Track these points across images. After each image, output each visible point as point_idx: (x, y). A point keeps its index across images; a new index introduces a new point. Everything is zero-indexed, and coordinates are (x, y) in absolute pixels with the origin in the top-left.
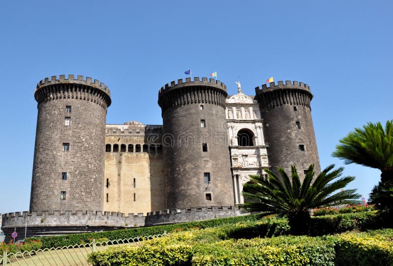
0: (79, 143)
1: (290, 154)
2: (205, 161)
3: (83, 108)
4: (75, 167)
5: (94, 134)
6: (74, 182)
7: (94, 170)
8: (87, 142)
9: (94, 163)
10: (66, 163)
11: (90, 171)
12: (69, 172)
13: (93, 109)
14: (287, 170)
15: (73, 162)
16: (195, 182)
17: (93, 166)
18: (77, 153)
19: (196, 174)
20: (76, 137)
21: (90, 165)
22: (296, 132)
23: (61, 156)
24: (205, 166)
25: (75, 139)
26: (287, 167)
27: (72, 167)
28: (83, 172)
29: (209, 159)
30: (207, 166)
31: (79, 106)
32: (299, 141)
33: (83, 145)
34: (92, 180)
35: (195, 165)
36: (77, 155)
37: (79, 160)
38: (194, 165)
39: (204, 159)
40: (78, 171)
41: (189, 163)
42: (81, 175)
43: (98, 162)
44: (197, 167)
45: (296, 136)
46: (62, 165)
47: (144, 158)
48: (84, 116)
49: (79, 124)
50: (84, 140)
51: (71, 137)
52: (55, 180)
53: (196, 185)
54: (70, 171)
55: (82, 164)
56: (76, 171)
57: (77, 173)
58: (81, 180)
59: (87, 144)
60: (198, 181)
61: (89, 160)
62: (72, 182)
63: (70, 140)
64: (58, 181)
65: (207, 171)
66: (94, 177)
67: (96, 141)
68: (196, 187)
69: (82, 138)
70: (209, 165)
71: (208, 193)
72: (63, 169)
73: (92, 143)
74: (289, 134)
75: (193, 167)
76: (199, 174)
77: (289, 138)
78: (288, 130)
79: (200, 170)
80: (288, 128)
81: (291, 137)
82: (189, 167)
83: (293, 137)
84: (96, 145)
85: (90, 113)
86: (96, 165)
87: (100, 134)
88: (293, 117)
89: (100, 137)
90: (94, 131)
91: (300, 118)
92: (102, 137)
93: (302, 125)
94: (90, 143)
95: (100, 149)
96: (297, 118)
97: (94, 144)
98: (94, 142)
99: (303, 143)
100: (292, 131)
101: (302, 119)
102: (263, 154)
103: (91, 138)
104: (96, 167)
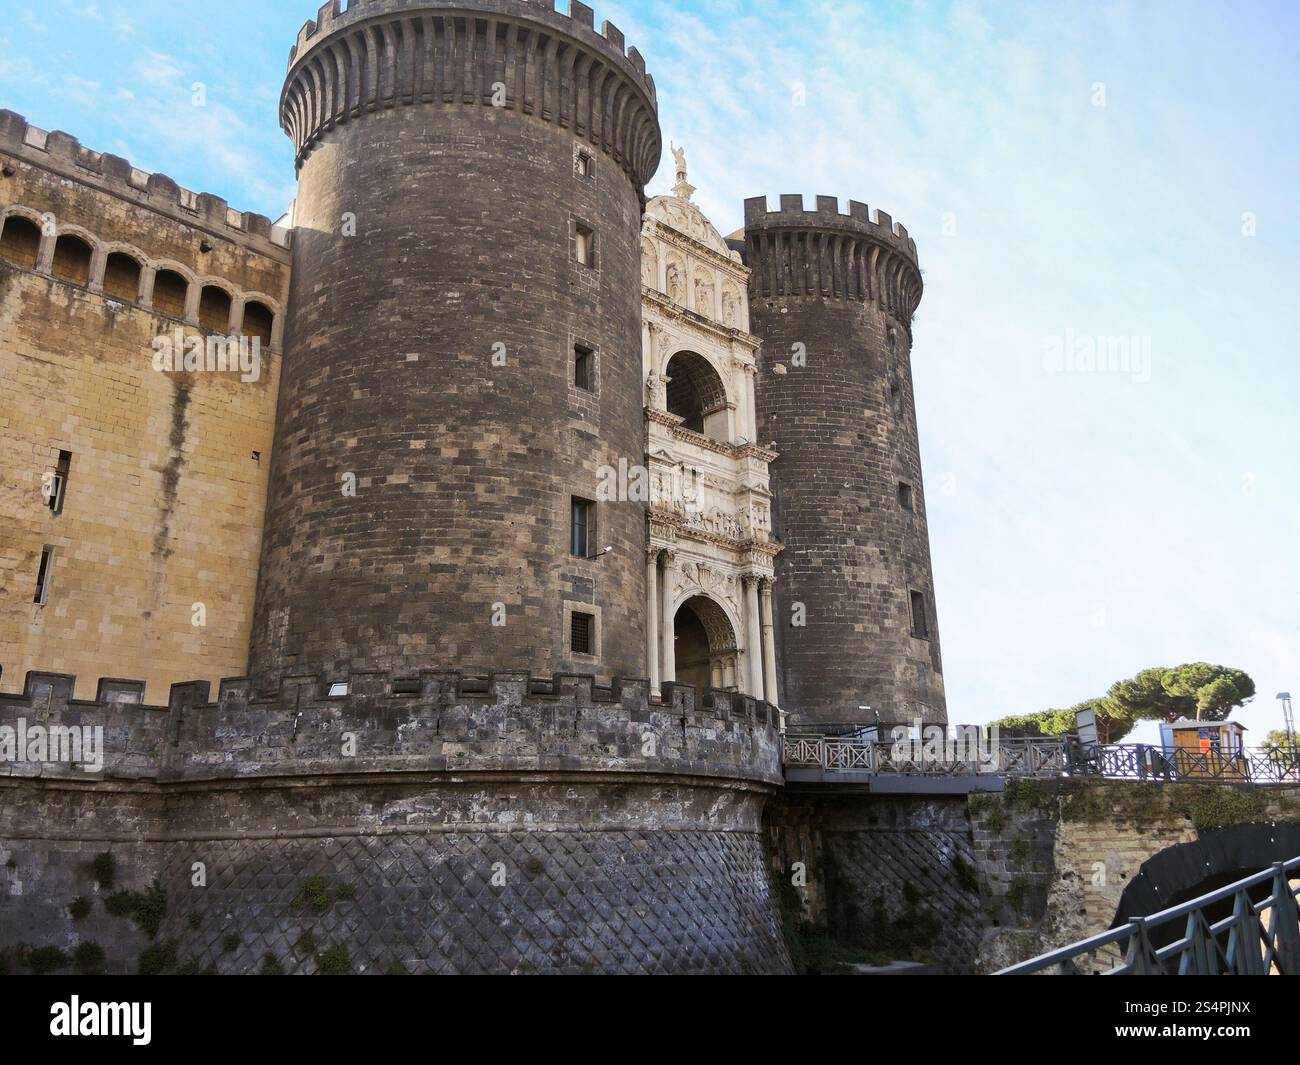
1: (868, 510)
2: (581, 434)
14: (855, 577)
16: (523, 538)
19: (531, 495)
22: (891, 426)
24: (578, 463)
26: (854, 564)
29: (596, 431)
30: (586, 464)
32: (900, 465)
35: (532, 443)
38: (523, 441)
39: (577, 425)
41: (493, 425)
44: (540, 456)
45: (892, 444)
53: (526, 554)
60: (540, 536)
65: (584, 490)
68: (523, 564)
70: (596, 462)
71: (582, 607)
74: (868, 426)
75: (521, 450)
76: (547, 497)
77: (867, 445)
78: (863, 407)
79: (555, 479)
80: (864, 400)
81: (874, 439)
82: (497, 447)
83: (880, 444)
88: (885, 365)
91: (903, 377)
93: (906, 406)
96: (894, 371)
99: (909, 477)
100: (880, 417)
101: (906, 385)
102: (758, 486)
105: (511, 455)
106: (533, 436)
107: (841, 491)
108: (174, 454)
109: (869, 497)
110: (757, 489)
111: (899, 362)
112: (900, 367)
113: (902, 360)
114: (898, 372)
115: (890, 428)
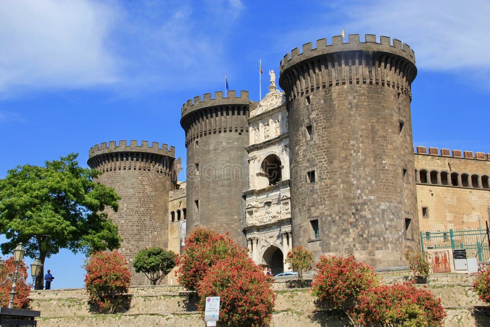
3: (110, 181)
5: (125, 209)
13: (124, 178)
29: (199, 223)
31: (106, 180)
32: (308, 165)
39: (195, 224)
43: (134, 243)
45: (305, 156)
67: (130, 217)
73: (123, 222)
74: (297, 154)
77: (296, 163)
78: (296, 146)
80: (296, 143)
81: (298, 159)
83: (300, 160)
84: (130, 222)
85: (118, 184)
86: (130, 247)
87: (137, 207)
88: (303, 120)
89: (136, 211)
90: (125, 205)
91: (315, 116)
92: (142, 209)
93: (316, 130)
94: (119, 222)
95: (137, 226)
96: (309, 118)
97: (125, 222)
98: (126, 219)
99: (314, 166)
100: (300, 147)
101: (318, 118)
102: (284, 197)
103: (121, 215)
104: (130, 249)
111: (312, 111)
112: (313, 113)
113: (316, 106)
114: (311, 117)
115: (304, 149)
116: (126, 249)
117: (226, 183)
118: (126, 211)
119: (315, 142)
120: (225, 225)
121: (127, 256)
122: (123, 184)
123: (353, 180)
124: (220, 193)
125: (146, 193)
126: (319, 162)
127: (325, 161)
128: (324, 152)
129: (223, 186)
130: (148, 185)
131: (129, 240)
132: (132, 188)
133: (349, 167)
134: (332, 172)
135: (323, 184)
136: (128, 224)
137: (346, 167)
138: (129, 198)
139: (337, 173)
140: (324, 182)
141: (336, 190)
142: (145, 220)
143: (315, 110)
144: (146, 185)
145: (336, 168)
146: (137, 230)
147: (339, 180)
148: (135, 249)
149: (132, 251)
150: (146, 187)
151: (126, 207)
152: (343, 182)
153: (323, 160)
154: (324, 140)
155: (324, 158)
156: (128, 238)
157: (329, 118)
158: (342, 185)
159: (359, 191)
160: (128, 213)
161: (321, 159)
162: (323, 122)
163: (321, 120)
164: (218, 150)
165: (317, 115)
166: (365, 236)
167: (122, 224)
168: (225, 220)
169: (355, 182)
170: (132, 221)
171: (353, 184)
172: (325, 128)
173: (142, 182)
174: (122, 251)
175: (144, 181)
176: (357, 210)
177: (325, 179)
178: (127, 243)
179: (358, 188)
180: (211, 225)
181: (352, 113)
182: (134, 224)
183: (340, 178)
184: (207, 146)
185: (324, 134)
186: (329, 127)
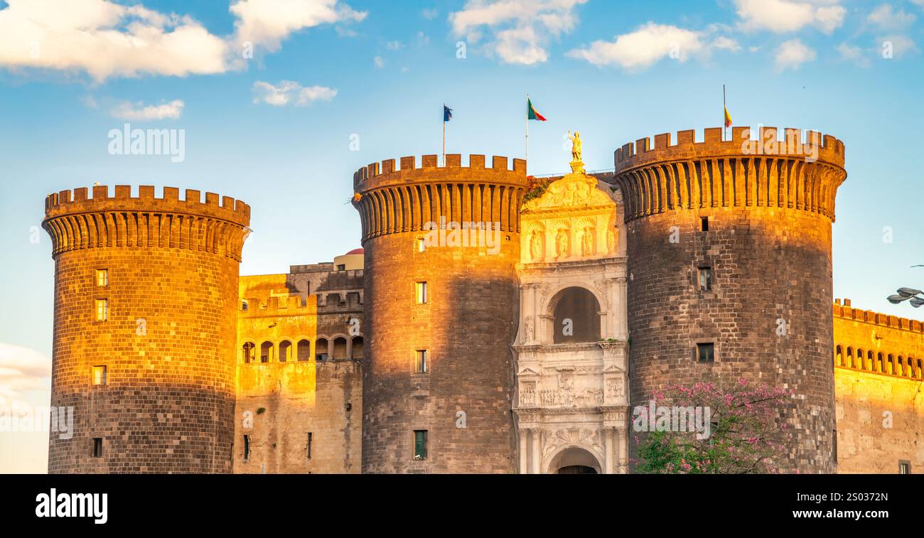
0: (130, 362)
1: (667, 372)
2: (418, 398)
3: (138, 271)
4: (120, 424)
5: (173, 333)
6: (119, 460)
7: (174, 424)
8: (150, 358)
9: (175, 407)
10: (100, 416)
11: (160, 429)
12: (108, 438)
13: (169, 268)
15: (116, 411)
16: (392, 456)
17: (170, 416)
18: (124, 389)
19: (395, 434)
20: (121, 349)
21: (160, 416)
22: (693, 302)
23: (90, 398)
24: (416, 413)
25: (119, 353)
27: (115, 425)
28: (143, 433)
29: (427, 393)
30: (421, 412)
31: (126, 266)
32: (699, 330)
33: (142, 367)
34: (169, 451)
35: (396, 410)
36: (127, 393)
37: (131, 405)
38: (392, 409)
39: (417, 393)
40: (128, 434)
41: (383, 404)
42: (137, 442)
43: (189, 403)
44: (398, 416)
45: (692, 316)
46: (92, 420)
47: (335, 376)
48: (139, 292)
49: (128, 314)
50: (142, 353)
51: (110, 349)
52: (77, 457)
53: (393, 464)
54: (108, 433)
55: (139, 415)
56: (123, 433)
57: (125, 437)
58: (136, 455)
59: (152, 363)
60: (399, 454)
61: (160, 403)
62: (114, 460)
63: (106, 358)
64: (85, 461)
65: (420, 425)
66: (176, 442)
67: (182, 351)
69: (136, 349)
70: (429, 409)
72: (93, 430)
73: (168, 358)
74: (672, 308)
75: (391, 414)
76: (401, 434)
77: (670, 323)
78: (669, 294)
79: (404, 424)
80: (671, 289)
81: (675, 317)
82: (384, 415)
83: (680, 320)
84: (182, 360)
85: (158, 279)
86: (183, 412)
87: (196, 330)
88: (693, 254)
89: (194, 338)
90: (173, 325)
91: (718, 253)
92: (203, 335)
93: (719, 276)
94: (159, 358)
95: (194, 369)
96: (704, 253)
97: (173, 359)
98: (175, 354)
99: (713, 336)
100: (682, 298)
101: (724, 257)
102: (612, 367)
103: (163, 345)
104: (182, 416)
105: (388, 417)
106: (395, 406)
107: (652, 361)
108: (348, 422)
109: (668, 362)
110: (611, 370)
111: (713, 243)
112: (714, 247)
113: (720, 238)
114: (710, 252)
115: (692, 304)
116: (174, 416)
117: (485, 325)
118: (174, 337)
119: (716, 296)
120: (482, 402)
121: (177, 429)
122: (168, 280)
123: (778, 366)
124: (472, 343)
125: (211, 302)
126: (723, 331)
127: (735, 330)
128: (734, 315)
129: (479, 330)
130: (215, 286)
131: (181, 398)
132: (186, 290)
133: (773, 346)
134: (746, 350)
135: (729, 367)
136: (178, 363)
137: (767, 345)
138: (181, 311)
139: (754, 353)
140: (731, 364)
141: (752, 380)
142: (208, 357)
143: (718, 243)
144: (210, 285)
145: (753, 345)
146: (195, 377)
147: (757, 365)
148: (191, 416)
149: (185, 420)
150: (211, 289)
151: (176, 329)
152: (763, 369)
153: (730, 329)
154: (733, 295)
155: (732, 325)
156: (179, 394)
157: (745, 261)
158: (761, 373)
159: (786, 386)
160: (179, 341)
161: (727, 326)
162: (734, 267)
163: (728, 262)
164: (469, 262)
165: (721, 252)
166: (792, 456)
167: (166, 363)
168: (483, 393)
169: (780, 371)
170: (187, 360)
171: (778, 374)
172: (736, 276)
173: (203, 280)
174: (167, 420)
175: (207, 276)
176: (782, 415)
177: (735, 360)
178: (177, 403)
179: (784, 381)
180: (456, 399)
181: (780, 258)
182: (189, 364)
183: (758, 360)
184: (448, 253)
185: (735, 286)
186: (742, 276)
